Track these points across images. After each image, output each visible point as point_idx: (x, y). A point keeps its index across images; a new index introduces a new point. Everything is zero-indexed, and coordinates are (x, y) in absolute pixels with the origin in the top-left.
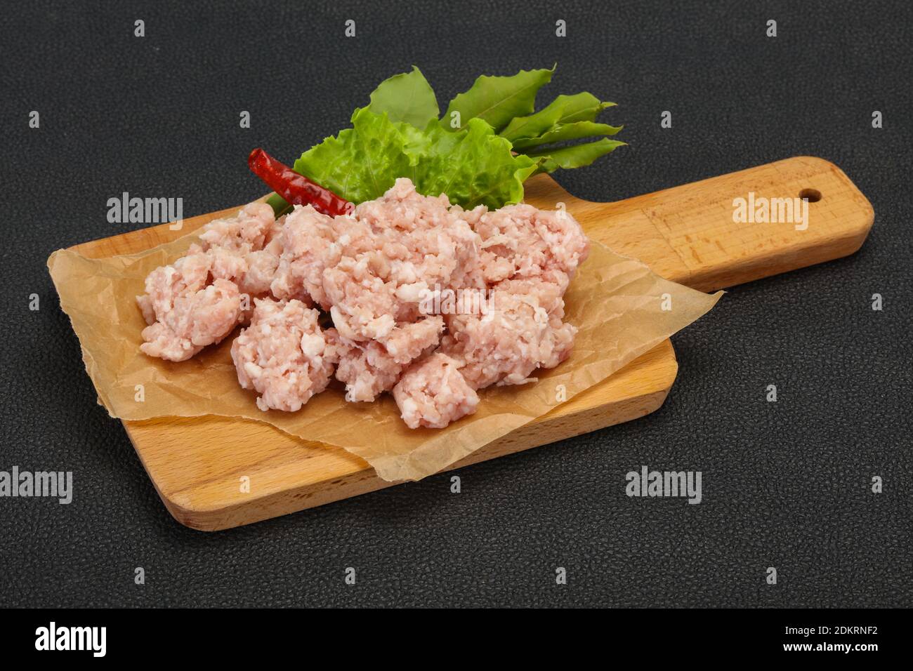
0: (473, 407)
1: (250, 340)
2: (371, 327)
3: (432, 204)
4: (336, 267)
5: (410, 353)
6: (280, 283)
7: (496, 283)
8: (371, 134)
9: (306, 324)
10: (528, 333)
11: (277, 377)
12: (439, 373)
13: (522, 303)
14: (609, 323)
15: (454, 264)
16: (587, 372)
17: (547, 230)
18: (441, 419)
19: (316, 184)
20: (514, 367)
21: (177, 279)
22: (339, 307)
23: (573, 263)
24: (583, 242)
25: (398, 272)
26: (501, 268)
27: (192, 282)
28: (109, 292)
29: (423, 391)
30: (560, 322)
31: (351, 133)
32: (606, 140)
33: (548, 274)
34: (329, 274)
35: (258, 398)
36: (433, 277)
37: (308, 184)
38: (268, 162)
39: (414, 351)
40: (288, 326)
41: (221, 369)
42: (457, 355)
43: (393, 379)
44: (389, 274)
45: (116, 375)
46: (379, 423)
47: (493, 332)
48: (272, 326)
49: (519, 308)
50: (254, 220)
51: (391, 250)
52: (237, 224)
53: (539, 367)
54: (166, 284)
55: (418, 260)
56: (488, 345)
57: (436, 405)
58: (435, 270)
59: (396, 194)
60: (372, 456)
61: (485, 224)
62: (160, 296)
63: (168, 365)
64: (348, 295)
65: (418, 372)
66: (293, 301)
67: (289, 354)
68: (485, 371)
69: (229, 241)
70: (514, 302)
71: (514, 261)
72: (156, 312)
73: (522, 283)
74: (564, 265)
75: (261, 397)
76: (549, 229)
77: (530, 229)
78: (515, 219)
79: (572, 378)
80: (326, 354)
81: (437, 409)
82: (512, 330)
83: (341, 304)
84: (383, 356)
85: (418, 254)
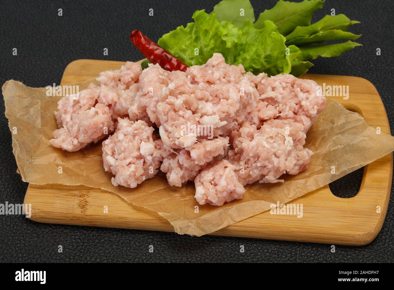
0: (240, 195)
1: (111, 142)
2: (181, 140)
3: (232, 70)
4: (165, 102)
5: (205, 159)
6: (134, 109)
7: (266, 121)
8: (205, 27)
9: (144, 135)
10: (279, 151)
11: (124, 167)
12: (221, 172)
13: (278, 133)
14: (334, 151)
15: (238, 106)
16: (316, 180)
17: (300, 91)
18: (218, 200)
19: (170, 54)
20: (269, 171)
21: (77, 102)
22: (164, 126)
23: (314, 112)
24: (321, 100)
25: (202, 108)
26: (269, 112)
27: (84, 105)
28: (37, 108)
29: (211, 182)
30: (302, 147)
31: (194, 25)
32: (350, 42)
33: (298, 117)
34: (160, 106)
35: (113, 178)
36: (223, 112)
37: (165, 53)
38: (143, 39)
39: (207, 157)
40: (134, 136)
41: (96, 158)
42: (236, 163)
43: (194, 174)
44: (197, 109)
45: (32, 156)
46: (183, 199)
47: (257, 149)
48: (125, 135)
49: (275, 136)
50: (129, 72)
51: (199, 94)
52: (119, 73)
53: (285, 173)
54: (69, 105)
55: (216, 102)
56: (254, 157)
57: (216, 191)
58: (225, 108)
59: (212, 63)
60: (173, 219)
61: (263, 84)
62: (66, 112)
63: (65, 153)
64: (169, 120)
65: (209, 170)
66: (139, 121)
67: (132, 153)
68: (251, 173)
69: (113, 83)
70: (273, 132)
71: (278, 108)
72: (62, 122)
73: (281, 121)
74: (308, 113)
75: (114, 177)
76: (302, 90)
77: (291, 90)
78: (282, 83)
79: (306, 182)
80: (154, 155)
81: (216, 194)
82: (270, 149)
83: (165, 125)
84: (189, 160)
85: (217, 98)
